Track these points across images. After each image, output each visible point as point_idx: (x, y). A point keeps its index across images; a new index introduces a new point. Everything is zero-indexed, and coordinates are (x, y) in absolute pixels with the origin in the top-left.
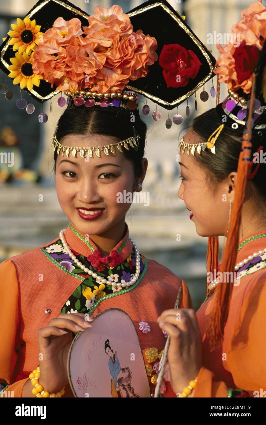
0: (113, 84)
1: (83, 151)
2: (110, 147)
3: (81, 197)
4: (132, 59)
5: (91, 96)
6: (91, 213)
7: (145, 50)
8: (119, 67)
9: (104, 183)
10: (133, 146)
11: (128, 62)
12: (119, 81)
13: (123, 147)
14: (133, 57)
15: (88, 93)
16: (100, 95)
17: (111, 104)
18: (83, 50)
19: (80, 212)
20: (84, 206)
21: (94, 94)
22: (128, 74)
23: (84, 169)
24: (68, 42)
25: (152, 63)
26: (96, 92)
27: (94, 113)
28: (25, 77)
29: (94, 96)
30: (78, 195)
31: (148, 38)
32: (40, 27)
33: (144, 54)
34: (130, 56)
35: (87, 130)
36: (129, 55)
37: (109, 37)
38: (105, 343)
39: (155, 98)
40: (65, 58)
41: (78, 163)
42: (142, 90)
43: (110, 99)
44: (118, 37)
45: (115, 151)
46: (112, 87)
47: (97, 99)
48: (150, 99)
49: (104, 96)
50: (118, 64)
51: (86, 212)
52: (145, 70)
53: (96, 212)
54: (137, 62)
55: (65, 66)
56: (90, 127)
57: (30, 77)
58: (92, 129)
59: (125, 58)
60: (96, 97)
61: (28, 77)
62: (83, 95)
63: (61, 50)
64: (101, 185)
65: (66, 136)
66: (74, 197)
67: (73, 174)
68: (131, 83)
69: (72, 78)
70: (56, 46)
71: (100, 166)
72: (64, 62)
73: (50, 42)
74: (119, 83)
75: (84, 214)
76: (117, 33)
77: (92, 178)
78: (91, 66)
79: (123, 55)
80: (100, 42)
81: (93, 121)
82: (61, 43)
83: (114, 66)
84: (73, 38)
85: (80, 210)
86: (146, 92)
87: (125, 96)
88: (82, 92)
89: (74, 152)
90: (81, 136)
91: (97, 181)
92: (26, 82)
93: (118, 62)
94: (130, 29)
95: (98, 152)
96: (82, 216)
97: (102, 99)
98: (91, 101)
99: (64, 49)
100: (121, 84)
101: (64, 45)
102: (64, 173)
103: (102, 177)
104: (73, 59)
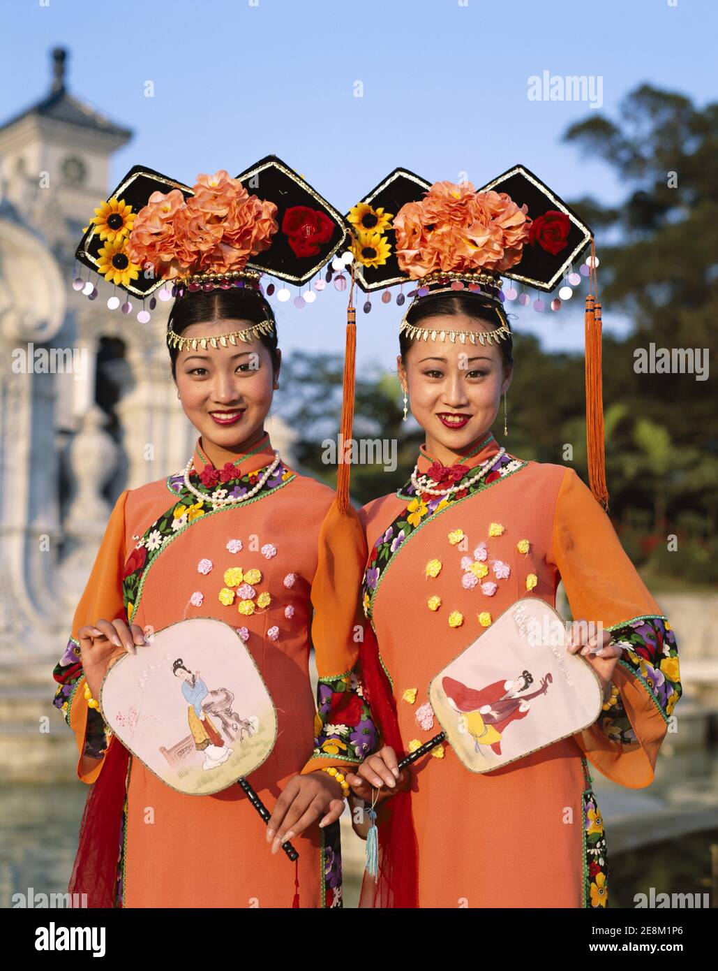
0: (232, 261)
1: (214, 340)
2: (246, 332)
3: (217, 396)
4: (252, 228)
5: (208, 278)
6: (230, 416)
7: (264, 216)
8: (238, 241)
9: (243, 377)
10: (265, 334)
11: (248, 232)
12: (239, 257)
13: (259, 331)
14: (255, 225)
15: (204, 276)
16: (219, 275)
17: (234, 285)
18: (194, 224)
19: (213, 417)
20: (220, 408)
21: (212, 275)
22: (249, 249)
23: (217, 362)
24: (173, 217)
25: (276, 232)
26: (214, 272)
27: (217, 297)
28: (118, 270)
29: (212, 278)
30: (212, 395)
31: (266, 203)
32: (131, 207)
33: (266, 220)
34: (251, 224)
35: (213, 316)
36: (249, 223)
37: (224, 204)
38: (175, 663)
39: (281, 275)
40: (173, 236)
41: (209, 355)
42: (265, 267)
43: (232, 279)
44: (234, 203)
45: (251, 337)
46: (232, 265)
47: (216, 281)
48: (275, 276)
49: (224, 276)
50: (237, 237)
51: (224, 417)
52: (268, 240)
53: (235, 415)
54: (260, 231)
55: (173, 246)
56: (217, 312)
57: (125, 270)
58: (220, 314)
59: (245, 228)
60: (215, 279)
61: (121, 271)
62: (198, 279)
63: (165, 227)
64: (240, 379)
65: (188, 328)
66: (207, 399)
67: (202, 371)
68: (253, 259)
69: (184, 258)
70: (158, 223)
71: (236, 357)
72: (172, 241)
73: (150, 220)
74: (240, 259)
75: (219, 419)
76: (233, 199)
77: (229, 371)
78: (206, 241)
79: (242, 224)
80: (213, 212)
81: (219, 305)
82: (165, 219)
83: (231, 239)
84: (178, 211)
85: (215, 415)
86: (270, 269)
87: (248, 274)
88: (196, 276)
89: (203, 343)
90: (208, 323)
91: (234, 377)
92: (121, 276)
93: (237, 233)
94: (244, 194)
95: (232, 340)
96: (217, 421)
97: (223, 281)
98: (207, 286)
99: (170, 226)
100: (242, 261)
101: (169, 221)
102: (191, 372)
103: (239, 370)
104: (185, 236)
